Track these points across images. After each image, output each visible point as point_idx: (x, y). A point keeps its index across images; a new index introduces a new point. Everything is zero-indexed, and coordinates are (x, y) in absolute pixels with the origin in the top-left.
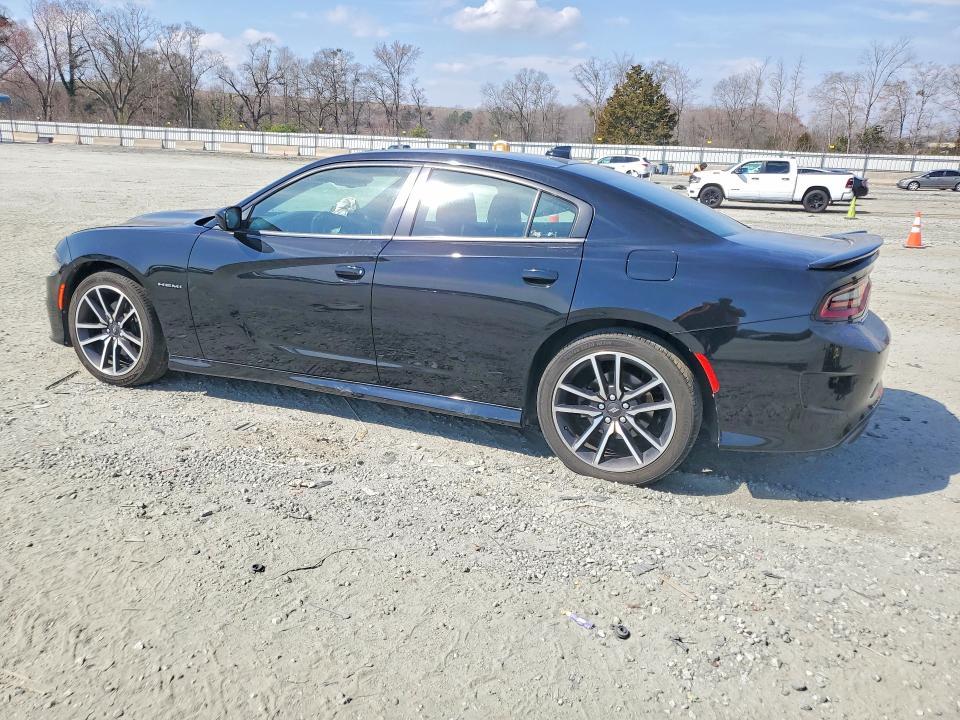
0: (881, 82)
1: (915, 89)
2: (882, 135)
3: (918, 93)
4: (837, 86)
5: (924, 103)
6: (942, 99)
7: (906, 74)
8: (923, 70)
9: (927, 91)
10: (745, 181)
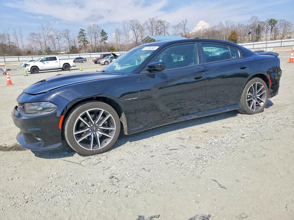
0: (46, 35)
1: (56, 37)
2: (51, 50)
3: (56, 38)
4: (34, 36)
5: (59, 41)
6: (63, 40)
7: (52, 33)
8: (56, 32)
9: (59, 38)
10: (44, 64)
